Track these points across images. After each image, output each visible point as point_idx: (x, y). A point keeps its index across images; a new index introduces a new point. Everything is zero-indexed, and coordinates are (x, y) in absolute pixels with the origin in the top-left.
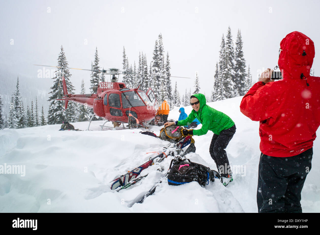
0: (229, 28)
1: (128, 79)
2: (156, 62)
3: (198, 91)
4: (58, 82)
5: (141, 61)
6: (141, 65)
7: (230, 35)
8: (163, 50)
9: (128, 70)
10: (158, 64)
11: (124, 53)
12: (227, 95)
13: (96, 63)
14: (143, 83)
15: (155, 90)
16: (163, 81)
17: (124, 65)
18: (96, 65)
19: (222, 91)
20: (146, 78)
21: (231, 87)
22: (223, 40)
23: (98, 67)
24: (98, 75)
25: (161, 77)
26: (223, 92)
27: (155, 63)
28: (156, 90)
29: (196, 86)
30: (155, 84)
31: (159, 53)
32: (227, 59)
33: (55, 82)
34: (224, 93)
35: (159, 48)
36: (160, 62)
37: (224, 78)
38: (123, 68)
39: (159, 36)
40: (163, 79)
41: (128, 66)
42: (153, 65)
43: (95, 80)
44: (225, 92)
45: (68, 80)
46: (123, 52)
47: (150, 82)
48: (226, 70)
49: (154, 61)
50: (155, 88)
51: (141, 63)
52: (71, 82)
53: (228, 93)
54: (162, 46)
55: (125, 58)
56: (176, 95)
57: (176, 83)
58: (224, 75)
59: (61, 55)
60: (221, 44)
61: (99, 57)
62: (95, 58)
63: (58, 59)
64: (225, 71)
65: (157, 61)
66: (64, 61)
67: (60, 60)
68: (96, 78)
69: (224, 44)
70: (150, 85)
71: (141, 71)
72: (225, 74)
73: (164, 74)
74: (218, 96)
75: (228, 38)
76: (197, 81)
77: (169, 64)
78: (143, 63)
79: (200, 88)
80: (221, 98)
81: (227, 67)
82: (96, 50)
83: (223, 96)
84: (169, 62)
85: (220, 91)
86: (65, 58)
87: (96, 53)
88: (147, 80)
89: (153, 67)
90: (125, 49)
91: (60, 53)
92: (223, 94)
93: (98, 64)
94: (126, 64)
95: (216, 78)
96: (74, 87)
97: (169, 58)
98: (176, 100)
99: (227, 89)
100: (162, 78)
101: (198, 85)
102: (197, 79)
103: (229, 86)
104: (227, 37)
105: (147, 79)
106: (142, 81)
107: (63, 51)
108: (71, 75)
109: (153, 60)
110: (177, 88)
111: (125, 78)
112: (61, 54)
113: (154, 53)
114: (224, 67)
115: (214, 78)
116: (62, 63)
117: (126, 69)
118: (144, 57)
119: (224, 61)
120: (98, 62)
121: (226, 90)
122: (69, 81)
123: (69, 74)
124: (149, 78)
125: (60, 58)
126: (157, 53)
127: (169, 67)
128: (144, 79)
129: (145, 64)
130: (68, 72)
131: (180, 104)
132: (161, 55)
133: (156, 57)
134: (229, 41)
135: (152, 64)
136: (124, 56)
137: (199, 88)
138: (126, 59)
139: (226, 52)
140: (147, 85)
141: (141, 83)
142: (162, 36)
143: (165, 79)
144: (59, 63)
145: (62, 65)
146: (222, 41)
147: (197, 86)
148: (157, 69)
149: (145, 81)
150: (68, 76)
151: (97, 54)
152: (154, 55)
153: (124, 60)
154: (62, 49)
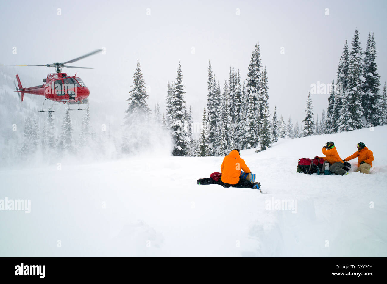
0: (357, 32)
1: (214, 102)
2: (252, 80)
3: (310, 117)
4: (134, 104)
5: (232, 79)
6: (232, 84)
7: (357, 42)
8: (260, 65)
9: (215, 90)
10: (255, 83)
11: (210, 69)
12: (354, 124)
13: (179, 81)
14: (233, 107)
15: (251, 115)
16: (261, 104)
17: (209, 84)
18: (179, 83)
19: (346, 119)
20: (238, 100)
21: (360, 113)
22: (346, 48)
23: (181, 86)
24: (181, 96)
25: (258, 99)
26: (348, 120)
27: (250, 80)
28: (253, 116)
29: (307, 111)
30: (251, 108)
31: (256, 68)
32: (356, 74)
33: (130, 105)
34: (350, 121)
35: (256, 61)
36: (256, 79)
37: (350, 100)
38: (208, 88)
39: (256, 46)
40: (261, 102)
41: (215, 85)
42: (248, 84)
43: (177, 102)
44: (351, 119)
45: (144, 102)
46: (209, 67)
47: (243, 106)
48: (355, 88)
49: (249, 79)
50: (251, 113)
51: (232, 81)
52: (148, 105)
53: (356, 122)
54: (260, 58)
55: (210, 76)
56: (274, 123)
57: (276, 108)
58: (351, 97)
59: (137, 72)
60: (342, 55)
61: (182, 73)
62: (178, 75)
63: (134, 77)
64: (352, 90)
65: (253, 78)
66: (140, 79)
67: (135, 78)
68: (179, 100)
69: (347, 55)
70: (244, 109)
71: (232, 91)
72: (352, 95)
73: (263, 95)
74: (340, 125)
75: (355, 45)
76: (309, 105)
77: (267, 83)
78: (234, 81)
79: (313, 114)
80: (344, 129)
81: (355, 86)
82: (180, 65)
83: (348, 125)
84: (267, 80)
85: (343, 118)
86: (142, 75)
87: (180, 68)
88: (240, 103)
89: (247, 86)
90: (211, 64)
91: (135, 70)
92: (347, 123)
93: (181, 82)
94: (213, 83)
95: (331, 101)
96: (151, 110)
97: (266, 75)
98: (275, 129)
99: (355, 116)
100: (260, 100)
101: (310, 110)
102: (309, 102)
103: (358, 112)
104: (352, 44)
105: (240, 101)
106: (232, 104)
107: (139, 67)
108: (148, 96)
109: (247, 77)
110: (276, 114)
111: (211, 101)
112: (137, 70)
113: (249, 67)
114: (351, 85)
115: (328, 101)
116: (138, 82)
117: (212, 89)
118: (235, 74)
119: (352, 76)
120: (181, 80)
121: (352, 117)
122: (146, 104)
123: (146, 94)
124: (242, 100)
125: (136, 75)
126: (253, 68)
127: (266, 87)
128: (234, 101)
129: (238, 83)
130: (145, 92)
131: (285, 135)
132: (258, 70)
133: (251, 73)
134: (355, 50)
135: (247, 82)
136: (210, 74)
137: (311, 114)
138: (213, 76)
139: (355, 64)
140: (239, 109)
141: (231, 106)
142: (259, 47)
143: (264, 102)
144: (135, 81)
145: (138, 84)
146: (344, 50)
147: (309, 112)
148: (253, 88)
149: (237, 104)
150: (145, 97)
151: (180, 70)
152: (249, 71)
153: (209, 78)
154: (138, 65)
